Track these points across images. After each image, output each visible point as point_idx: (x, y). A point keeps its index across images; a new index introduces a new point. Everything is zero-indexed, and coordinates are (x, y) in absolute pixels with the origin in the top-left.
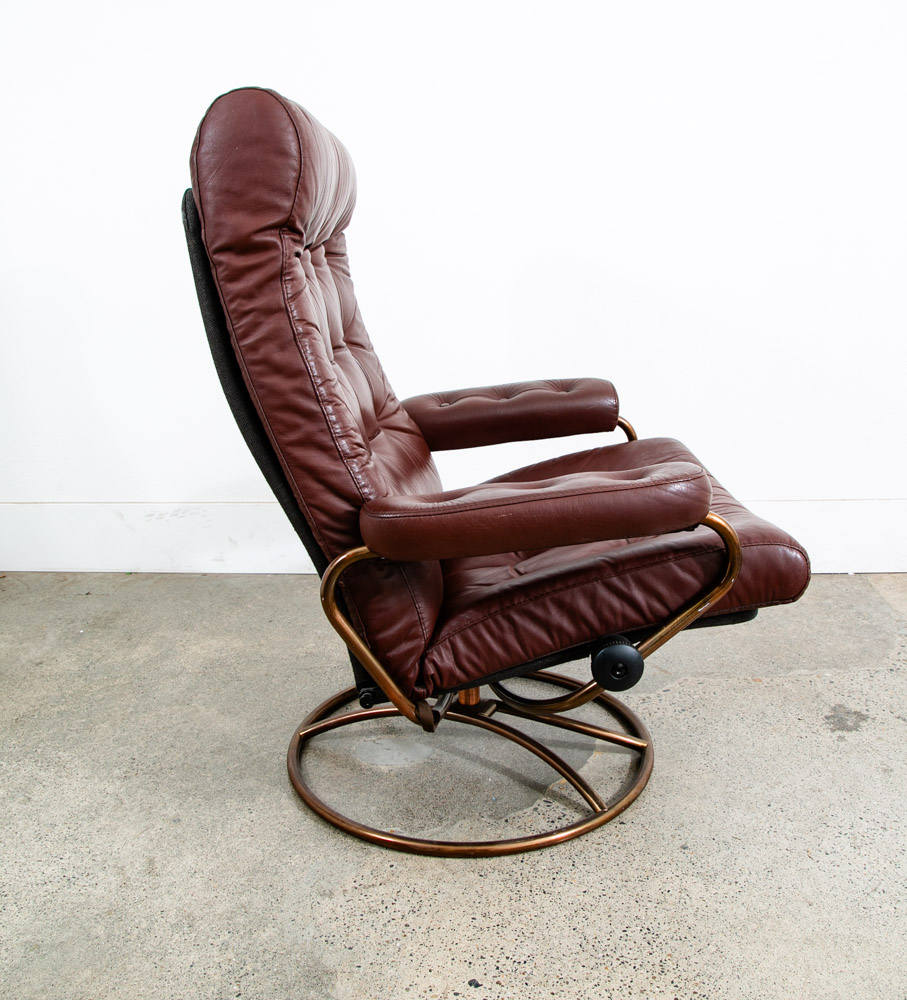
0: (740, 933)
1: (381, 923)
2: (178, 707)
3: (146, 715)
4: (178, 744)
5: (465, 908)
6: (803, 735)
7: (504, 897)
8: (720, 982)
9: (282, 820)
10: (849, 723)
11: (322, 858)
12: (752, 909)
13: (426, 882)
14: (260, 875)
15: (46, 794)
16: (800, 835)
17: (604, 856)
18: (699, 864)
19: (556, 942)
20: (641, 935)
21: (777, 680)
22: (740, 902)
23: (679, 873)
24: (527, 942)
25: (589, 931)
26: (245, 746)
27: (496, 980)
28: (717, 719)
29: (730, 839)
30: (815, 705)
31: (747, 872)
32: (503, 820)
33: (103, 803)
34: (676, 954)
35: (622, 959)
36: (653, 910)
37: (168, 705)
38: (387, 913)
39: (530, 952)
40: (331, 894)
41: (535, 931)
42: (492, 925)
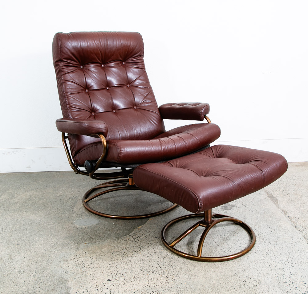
0: (187, 264)
1: (82, 267)
7: (119, 258)
8: (180, 275)
13: (96, 256)
14: (45, 257)
19: (134, 269)
20: (159, 266)
24: (125, 269)
25: (144, 266)
27: (115, 279)
32: (120, 239)
34: (168, 270)
35: (152, 272)
38: (84, 264)
39: (126, 272)
40: (67, 261)
41: (128, 266)
42: (115, 265)
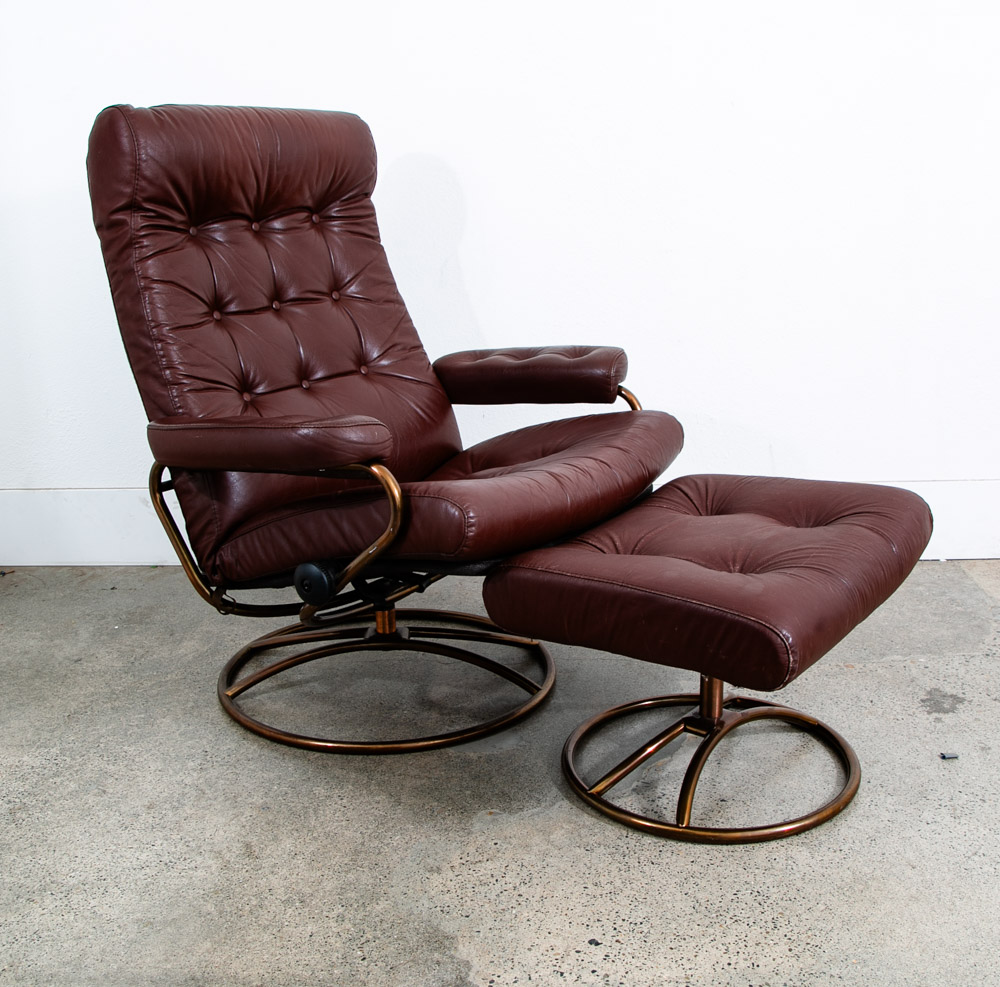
0: (848, 894)
1: (494, 894)
5: (575, 879)
6: (899, 717)
7: (613, 868)
8: (831, 934)
9: (375, 805)
10: (945, 706)
11: (423, 839)
12: (857, 873)
13: (533, 857)
14: (363, 855)
16: (901, 807)
19: (670, 906)
20: (752, 898)
21: (870, 666)
22: (845, 867)
23: (784, 843)
24: (641, 906)
25: (699, 896)
27: (615, 939)
28: (811, 704)
30: (910, 689)
31: (851, 841)
33: (184, 794)
34: (787, 913)
35: (735, 918)
36: (762, 875)
38: (498, 885)
39: (645, 914)
40: (439, 870)
41: (647, 897)
42: (605, 892)
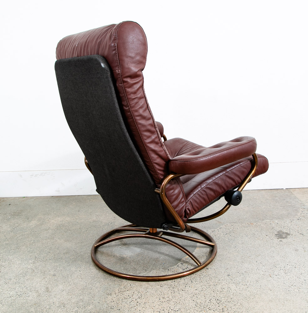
0: (248, 299)
1: (129, 302)
2: (49, 240)
3: (38, 243)
4: (51, 252)
5: (157, 296)
6: (268, 240)
7: (169, 292)
9: (91, 273)
10: (283, 236)
11: (106, 284)
12: (252, 292)
13: (143, 289)
14: (86, 290)
15: (6, 270)
16: (267, 270)
17: (202, 279)
18: (234, 280)
19: (188, 304)
20: (215, 301)
21: (259, 224)
22: (248, 290)
23: (227, 283)
24: (178, 305)
25: (198, 301)
26: (75, 251)
28: (238, 236)
29: (244, 272)
30: (272, 231)
31: (250, 282)
32: (167, 270)
33: (27, 271)
34: (227, 306)
35: (209, 308)
36: (219, 294)
37: (45, 240)
38: (130, 299)
39: (179, 308)
40: (111, 294)
41: (180, 301)
42: (166, 300)
